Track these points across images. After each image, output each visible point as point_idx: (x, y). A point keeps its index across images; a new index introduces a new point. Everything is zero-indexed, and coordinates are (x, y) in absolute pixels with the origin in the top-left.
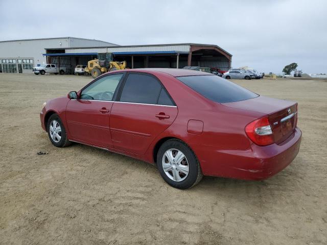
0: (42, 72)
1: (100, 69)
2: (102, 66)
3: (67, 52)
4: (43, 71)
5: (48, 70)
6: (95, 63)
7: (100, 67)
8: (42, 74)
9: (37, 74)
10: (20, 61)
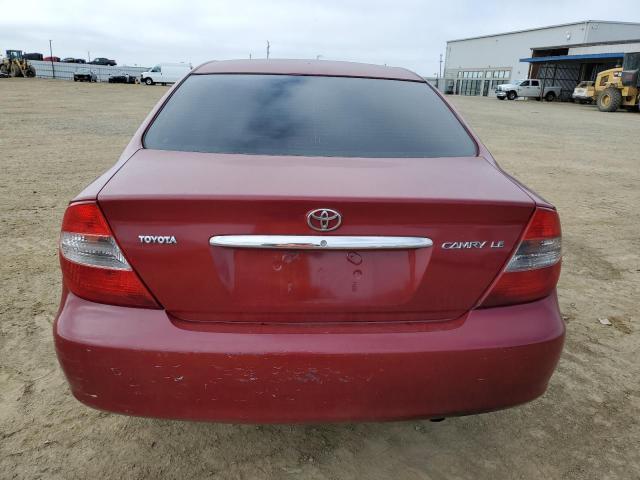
0: (511, 95)
1: (620, 91)
2: (624, 85)
3: (572, 53)
4: (513, 92)
5: (523, 91)
6: (614, 76)
7: (620, 85)
8: (509, 99)
9: (501, 98)
10: (489, 75)
